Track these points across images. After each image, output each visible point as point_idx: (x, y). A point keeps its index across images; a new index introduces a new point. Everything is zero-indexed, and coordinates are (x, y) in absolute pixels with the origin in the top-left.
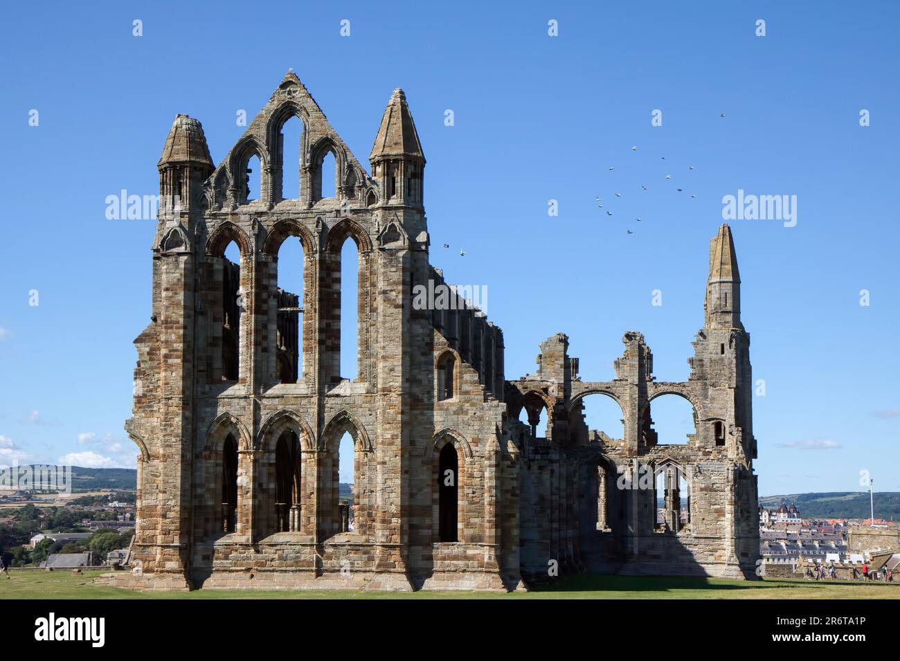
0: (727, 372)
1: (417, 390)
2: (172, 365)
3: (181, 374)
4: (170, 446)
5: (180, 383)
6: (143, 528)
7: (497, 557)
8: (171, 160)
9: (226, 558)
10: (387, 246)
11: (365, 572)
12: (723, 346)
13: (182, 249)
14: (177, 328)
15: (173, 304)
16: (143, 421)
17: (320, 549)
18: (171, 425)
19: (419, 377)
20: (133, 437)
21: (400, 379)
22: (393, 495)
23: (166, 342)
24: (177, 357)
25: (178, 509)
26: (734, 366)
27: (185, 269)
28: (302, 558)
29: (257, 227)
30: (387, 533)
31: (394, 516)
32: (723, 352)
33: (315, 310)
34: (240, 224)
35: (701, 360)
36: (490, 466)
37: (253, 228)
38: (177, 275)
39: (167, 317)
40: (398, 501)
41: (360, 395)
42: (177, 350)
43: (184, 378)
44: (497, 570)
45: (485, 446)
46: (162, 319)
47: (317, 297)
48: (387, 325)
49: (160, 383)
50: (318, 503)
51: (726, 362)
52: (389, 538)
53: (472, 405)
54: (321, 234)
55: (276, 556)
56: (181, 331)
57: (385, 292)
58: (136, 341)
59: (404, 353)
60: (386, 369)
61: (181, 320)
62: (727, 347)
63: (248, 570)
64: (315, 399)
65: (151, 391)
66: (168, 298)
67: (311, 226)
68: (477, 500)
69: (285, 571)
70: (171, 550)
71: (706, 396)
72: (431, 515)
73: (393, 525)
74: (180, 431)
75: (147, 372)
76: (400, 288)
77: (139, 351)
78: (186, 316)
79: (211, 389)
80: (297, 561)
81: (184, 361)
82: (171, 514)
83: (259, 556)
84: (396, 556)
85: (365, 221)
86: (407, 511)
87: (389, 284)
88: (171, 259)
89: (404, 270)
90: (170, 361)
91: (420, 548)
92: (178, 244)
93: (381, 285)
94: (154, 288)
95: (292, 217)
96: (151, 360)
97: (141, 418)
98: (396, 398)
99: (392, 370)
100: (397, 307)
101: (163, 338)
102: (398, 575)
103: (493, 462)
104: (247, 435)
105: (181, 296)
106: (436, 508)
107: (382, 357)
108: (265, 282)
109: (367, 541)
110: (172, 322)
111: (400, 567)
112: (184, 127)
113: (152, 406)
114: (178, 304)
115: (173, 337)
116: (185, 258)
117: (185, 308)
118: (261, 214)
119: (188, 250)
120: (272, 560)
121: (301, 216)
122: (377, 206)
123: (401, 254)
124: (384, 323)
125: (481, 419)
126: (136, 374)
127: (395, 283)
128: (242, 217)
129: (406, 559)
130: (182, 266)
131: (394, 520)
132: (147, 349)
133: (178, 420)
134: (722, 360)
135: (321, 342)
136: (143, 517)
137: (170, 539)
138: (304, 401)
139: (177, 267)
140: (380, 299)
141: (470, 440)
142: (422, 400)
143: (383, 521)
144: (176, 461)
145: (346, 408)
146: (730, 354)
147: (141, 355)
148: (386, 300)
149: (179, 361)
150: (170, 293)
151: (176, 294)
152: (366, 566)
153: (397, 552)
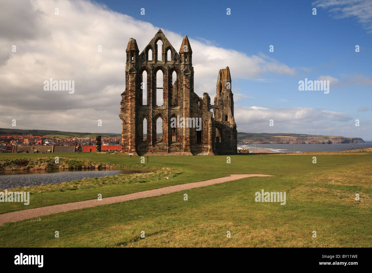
0: (229, 103)
1: (192, 109)
2: (132, 101)
3: (135, 103)
4: (132, 121)
5: (135, 106)
6: (124, 141)
7: (212, 148)
8: (131, 50)
9: (146, 148)
10: (186, 74)
11: (180, 151)
12: (227, 97)
13: (135, 72)
14: (133, 92)
15: (132, 86)
16: (124, 115)
17: (169, 146)
18: (133, 116)
19: (192, 105)
20: (121, 118)
21: (189, 106)
22: (188, 133)
23: (131, 95)
24: (134, 99)
25: (134, 136)
26: (230, 102)
27: (135, 77)
28: (164, 148)
29: (152, 67)
30: (186, 142)
31: (188, 138)
32: (227, 98)
33: (167, 88)
34: (148, 67)
35: (222, 100)
36: (210, 127)
37: (152, 68)
38: (133, 79)
39: (131, 89)
40: (189, 135)
41: (178, 109)
42: (134, 97)
43: (135, 104)
44: (212, 150)
45: (208, 122)
46: (129, 89)
47: (168, 85)
48: (186, 93)
49: (129, 105)
50: (168, 135)
51: (229, 101)
52: (187, 143)
53: (205, 112)
54: (168, 70)
55: (158, 148)
56: (135, 93)
57: (185, 85)
58: (121, 95)
59: (190, 99)
60: (186, 104)
61: (135, 90)
62: (229, 97)
63: (151, 151)
64: (167, 110)
65: (126, 107)
66: (131, 84)
67: (166, 68)
68: (206, 134)
69: (160, 151)
70: (133, 146)
71: (223, 109)
72: (195, 138)
73: (188, 140)
74: (135, 117)
75: (125, 103)
76: (189, 84)
77: (122, 97)
78: (135, 89)
79: (141, 107)
80: (163, 149)
81: (135, 100)
82: (133, 138)
83: (154, 148)
84: (188, 148)
85: (179, 67)
86: (191, 137)
87: (186, 83)
88: (132, 75)
89: (190, 79)
90: (132, 100)
91: (193, 146)
92: (134, 71)
93: (184, 83)
94: (126, 81)
95: (161, 65)
96: (125, 99)
97: (123, 114)
98: (188, 110)
99: (187, 104)
100: (188, 88)
101: (130, 94)
102: (189, 152)
103: (211, 126)
104: (150, 119)
105: (134, 84)
106: (196, 136)
107: (185, 100)
108: (154, 81)
109: (180, 144)
110: (132, 90)
111: (189, 150)
112: (133, 41)
113: (126, 111)
114: (134, 86)
115: (133, 94)
116: (136, 74)
117: (135, 87)
118: (153, 64)
119: (136, 72)
120: (157, 149)
121: (163, 65)
122: (182, 64)
123: (189, 76)
124: (185, 92)
125: (207, 115)
126: (121, 103)
127: (188, 83)
128: (148, 65)
129: (191, 148)
130: (135, 76)
131: (188, 139)
132: (124, 97)
133: (134, 115)
134: (227, 100)
135: (168, 96)
136: (123, 138)
137: (133, 144)
138: (164, 111)
139: (133, 77)
140: (184, 87)
141: (205, 120)
142: (193, 111)
143: (185, 139)
144: (134, 125)
145: (175, 112)
146: (229, 99)
147: (123, 98)
148: (186, 87)
149: (134, 100)
150: (132, 83)
151: (133, 83)
152: (180, 150)
153: (189, 147)
